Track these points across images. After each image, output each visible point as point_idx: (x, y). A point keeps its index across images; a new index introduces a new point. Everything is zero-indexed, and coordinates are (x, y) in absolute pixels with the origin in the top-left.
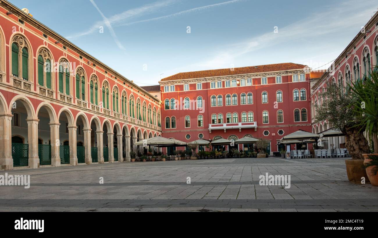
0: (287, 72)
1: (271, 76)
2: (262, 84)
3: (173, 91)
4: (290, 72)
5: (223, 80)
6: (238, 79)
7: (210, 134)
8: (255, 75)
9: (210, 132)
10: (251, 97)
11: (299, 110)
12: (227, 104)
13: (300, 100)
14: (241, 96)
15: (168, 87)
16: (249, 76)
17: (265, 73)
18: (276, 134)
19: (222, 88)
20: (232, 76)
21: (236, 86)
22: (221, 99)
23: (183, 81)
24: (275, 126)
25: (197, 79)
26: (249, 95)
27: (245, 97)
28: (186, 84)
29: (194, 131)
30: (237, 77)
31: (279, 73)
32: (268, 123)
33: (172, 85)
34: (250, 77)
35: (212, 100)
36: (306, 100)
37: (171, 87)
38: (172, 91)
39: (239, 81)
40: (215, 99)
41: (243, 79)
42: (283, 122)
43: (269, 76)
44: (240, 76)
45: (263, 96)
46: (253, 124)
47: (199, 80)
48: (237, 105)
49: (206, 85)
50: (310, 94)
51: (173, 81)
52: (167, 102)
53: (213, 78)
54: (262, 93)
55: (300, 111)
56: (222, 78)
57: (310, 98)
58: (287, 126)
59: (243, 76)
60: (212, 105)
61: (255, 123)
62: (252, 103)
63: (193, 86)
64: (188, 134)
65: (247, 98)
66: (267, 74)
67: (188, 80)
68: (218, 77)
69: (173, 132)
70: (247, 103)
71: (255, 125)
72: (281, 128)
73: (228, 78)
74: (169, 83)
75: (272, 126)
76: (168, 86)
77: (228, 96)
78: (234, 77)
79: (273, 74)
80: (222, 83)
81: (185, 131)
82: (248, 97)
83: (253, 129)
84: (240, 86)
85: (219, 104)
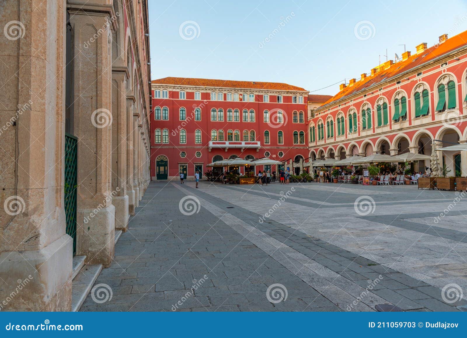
0: (288, 92)
1: (273, 94)
2: (264, 102)
3: (165, 98)
4: (291, 93)
5: (225, 92)
6: (241, 93)
7: (210, 152)
8: (258, 91)
9: (210, 151)
10: (253, 114)
11: (298, 132)
12: (228, 119)
13: (298, 122)
14: (243, 111)
15: (159, 92)
16: (252, 91)
17: (267, 91)
18: (276, 156)
19: (223, 100)
20: (235, 89)
21: (238, 101)
22: (222, 113)
23: (179, 88)
24: (275, 147)
25: (196, 87)
26: (251, 112)
27: (247, 114)
28: (183, 92)
29: (191, 148)
30: (239, 90)
31: (280, 92)
32: (270, 144)
33: (165, 91)
34: (253, 93)
35: (212, 113)
36: (304, 123)
37: (163, 92)
38: (158, 97)
39: (241, 95)
40: (215, 113)
41: (245, 94)
42: (283, 144)
43: (271, 94)
44: (243, 91)
45: (265, 114)
46: (257, 144)
47: (198, 89)
48: (239, 122)
49: (206, 96)
50: (307, 118)
51: (166, 86)
52: (158, 110)
53: (215, 88)
54: (264, 112)
55: (299, 134)
56: (224, 90)
57: (307, 121)
58: (287, 148)
59: (246, 91)
60: (212, 119)
61: (259, 143)
62: (254, 120)
63: (190, 95)
64: (184, 151)
65: (249, 115)
66: (269, 92)
67: (185, 87)
68: (220, 88)
69: (165, 148)
70: (249, 120)
71: (259, 145)
72: (282, 150)
73: (230, 90)
74: (161, 87)
75: (273, 147)
76: (159, 90)
77: (230, 111)
78: (237, 90)
79: (275, 92)
80: (223, 95)
81: (180, 147)
82: (251, 114)
83: (254, 150)
84: (243, 101)
85: (220, 119)
